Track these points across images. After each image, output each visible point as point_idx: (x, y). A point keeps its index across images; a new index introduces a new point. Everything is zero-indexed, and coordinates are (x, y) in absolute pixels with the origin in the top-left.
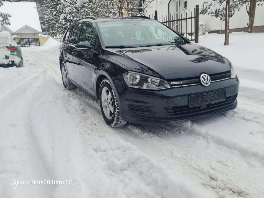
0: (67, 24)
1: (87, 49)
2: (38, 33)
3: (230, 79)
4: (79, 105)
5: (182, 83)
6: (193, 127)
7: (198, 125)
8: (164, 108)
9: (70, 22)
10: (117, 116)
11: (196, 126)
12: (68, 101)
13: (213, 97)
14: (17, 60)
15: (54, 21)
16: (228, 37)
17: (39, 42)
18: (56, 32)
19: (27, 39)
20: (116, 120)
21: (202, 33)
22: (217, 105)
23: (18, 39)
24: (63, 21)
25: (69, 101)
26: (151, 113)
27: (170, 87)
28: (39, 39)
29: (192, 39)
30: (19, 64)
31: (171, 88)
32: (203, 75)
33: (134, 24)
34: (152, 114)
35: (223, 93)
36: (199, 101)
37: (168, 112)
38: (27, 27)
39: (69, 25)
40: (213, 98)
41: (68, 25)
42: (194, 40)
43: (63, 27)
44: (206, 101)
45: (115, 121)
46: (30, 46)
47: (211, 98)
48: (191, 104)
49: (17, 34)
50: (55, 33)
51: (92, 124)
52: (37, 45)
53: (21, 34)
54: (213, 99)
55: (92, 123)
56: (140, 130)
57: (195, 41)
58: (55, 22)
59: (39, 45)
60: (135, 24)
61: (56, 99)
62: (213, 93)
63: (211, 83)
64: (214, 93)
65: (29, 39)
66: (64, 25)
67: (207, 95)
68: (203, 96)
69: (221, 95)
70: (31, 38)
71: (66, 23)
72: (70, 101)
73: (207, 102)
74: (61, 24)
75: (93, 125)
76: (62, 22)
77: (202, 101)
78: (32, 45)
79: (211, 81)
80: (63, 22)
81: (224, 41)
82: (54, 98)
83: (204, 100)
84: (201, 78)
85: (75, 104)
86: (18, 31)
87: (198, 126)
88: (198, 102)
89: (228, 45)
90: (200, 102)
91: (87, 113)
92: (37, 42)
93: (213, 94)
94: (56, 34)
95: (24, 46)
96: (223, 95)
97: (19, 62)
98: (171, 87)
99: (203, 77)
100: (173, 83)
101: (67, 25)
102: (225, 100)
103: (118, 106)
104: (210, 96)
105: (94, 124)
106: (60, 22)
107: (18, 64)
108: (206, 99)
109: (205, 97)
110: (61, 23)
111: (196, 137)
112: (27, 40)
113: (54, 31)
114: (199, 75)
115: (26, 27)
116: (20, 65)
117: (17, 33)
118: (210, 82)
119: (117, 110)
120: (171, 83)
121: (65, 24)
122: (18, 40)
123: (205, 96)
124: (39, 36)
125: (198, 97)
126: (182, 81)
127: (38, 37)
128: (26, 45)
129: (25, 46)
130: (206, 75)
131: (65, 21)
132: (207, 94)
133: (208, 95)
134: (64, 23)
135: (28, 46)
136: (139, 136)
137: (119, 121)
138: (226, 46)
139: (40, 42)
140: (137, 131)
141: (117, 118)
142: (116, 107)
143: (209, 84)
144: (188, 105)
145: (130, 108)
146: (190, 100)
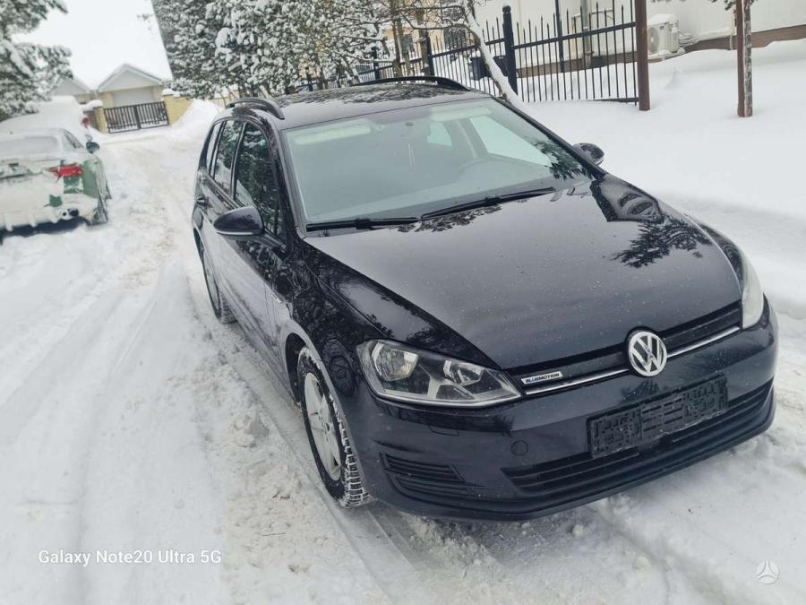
0: (239, 59)
1: (250, 233)
2: (161, 86)
3: (742, 330)
4: (246, 404)
5: (561, 375)
6: (616, 511)
7: (632, 502)
8: (502, 469)
9: (249, 51)
10: (352, 481)
11: (625, 509)
12: (212, 387)
13: (680, 409)
14: (86, 206)
15: (199, 55)
16: (750, 89)
17: (166, 114)
18: (210, 83)
19: (130, 107)
20: (352, 493)
21: (668, 52)
22: (695, 432)
23: (104, 110)
24: (227, 51)
25: (216, 388)
26: (462, 486)
27: (519, 396)
28: (165, 105)
29: (629, 97)
30: (96, 216)
31: (525, 398)
32: (637, 337)
33: (407, 124)
34: (465, 489)
35: (717, 389)
36: (630, 432)
37: (516, 482)
38: (130, 70)
39: (246, 61)
40: (679, 414)
41: (242, 61)
42: (634, 100)
43: (227, 69)
44: (655, 427)
45: (349, 494)
46: (140, 128)
47: (672, 416)
48: (600, 447)
49: (101, 95)
50: (207, 87)
51: (279, 496)
52: (161, 123)
53: (113, 94)
54: (681, 418)
55: (279, 493)
56: (433, 525)
57: (638, 103)
58: (203, 57)
59: (166, 123)
60: (411, 125)
61: (176, 386)
62: (678, 398)
63: (668, 359)
64: (682, 397)
65: (135, 107)
66: (231, 63)
67: (655, 409)
68: (642, 415)
69: (707, 400)
70: (142, 105)
71: (234, 57)
72: (219, 389)
73: (660, 433)
74: (221, 61)
75: (282, 497)
76: (223, 54)
77: (638, 429)
78: (148, 125)
79: (669, 352)
80: (225, 54)
81: (737, 102)
82: (170, 379)
83: (644, 426)
84: (632, 351)
85: (233, 399)
86: (102, 85)
87: (631, 507)
88: (625, 439)
89: (750, 114)
90: (633, 435)
91: (271, 436)
92: (160, 114)
93: (677, 401)
94: (210, 90)
95: (123, 129)
96: (717, 397)
97: (94, 210)
98: (523, 394)
99: (637, 346)
100: (531, 378)
101: (239, 64)
102: (724, 411)
103: (350, 451)
104: (670, 410)
105: (284, 494)
106: (216, 54)
107: (90, 218)
108: (653, 423)
109: (650, 417)
110: (222, 58)
111: (627, 553)
112: (131, 112)
113: (204, 82)
114: (623, 341)
115: (127, 72)
116: (98, 220)
117: (101, 91)
118: (666, 356)
119: (350, 462)
120: (524, 380)
121: (232, 60)
122: (105, 113)
123: (650, 413)
124: (165, 96)
125: (624, 419)
126: (564, 367)
127: (162, 100)
128: (128, 125)
129: (127, 128)
130: (650, 335)
131: (234, 51)
132: (655, 406)
133: (659, 407)
134: (228, 58)
135: (136, 127)
136: (428, 549)
137: (361, 495)
138: (742, 119)
139: (168, 113)
140: (421, 527)
141: (353, 487)
142: (346, 451)
143: (660, 368)
144: (587, 450)
145: (387, 465)
146: (593, 434)
